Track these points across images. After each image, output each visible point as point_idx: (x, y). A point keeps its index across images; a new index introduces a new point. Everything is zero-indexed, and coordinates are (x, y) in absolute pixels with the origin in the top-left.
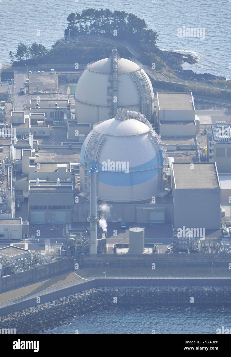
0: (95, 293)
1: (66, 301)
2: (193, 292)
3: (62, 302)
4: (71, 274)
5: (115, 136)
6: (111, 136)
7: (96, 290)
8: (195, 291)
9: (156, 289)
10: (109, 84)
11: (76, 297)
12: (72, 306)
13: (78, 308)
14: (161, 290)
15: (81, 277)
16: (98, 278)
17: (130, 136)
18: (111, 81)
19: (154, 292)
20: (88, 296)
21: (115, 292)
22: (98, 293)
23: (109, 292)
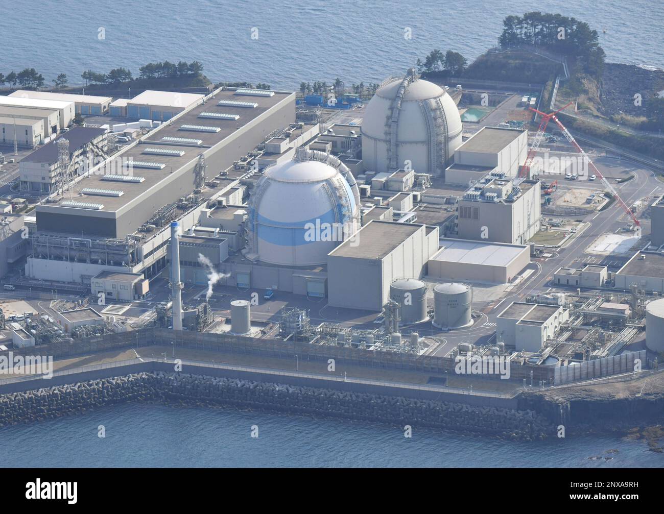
0: (144, 379)
1: (97, 384)
2: (262, 390)
3: (90, 385)
4: (128, 352)
5: (279, 181)
6: (275, 181)
7: (146, 375)
8: (264, 389)
9: (219, 382)
10: (389, 113)
11: (114, 382)
12: (102, 392)
13: (110, 396)
14: (224, 384)
15: (138, 356)
16: (155, 360)
17: (298, 183)
18: (392, 108)
19: (216, 385)
20: (132, 381)
21: (170, 379)
22: (148, 379)
23: (163, 379)
